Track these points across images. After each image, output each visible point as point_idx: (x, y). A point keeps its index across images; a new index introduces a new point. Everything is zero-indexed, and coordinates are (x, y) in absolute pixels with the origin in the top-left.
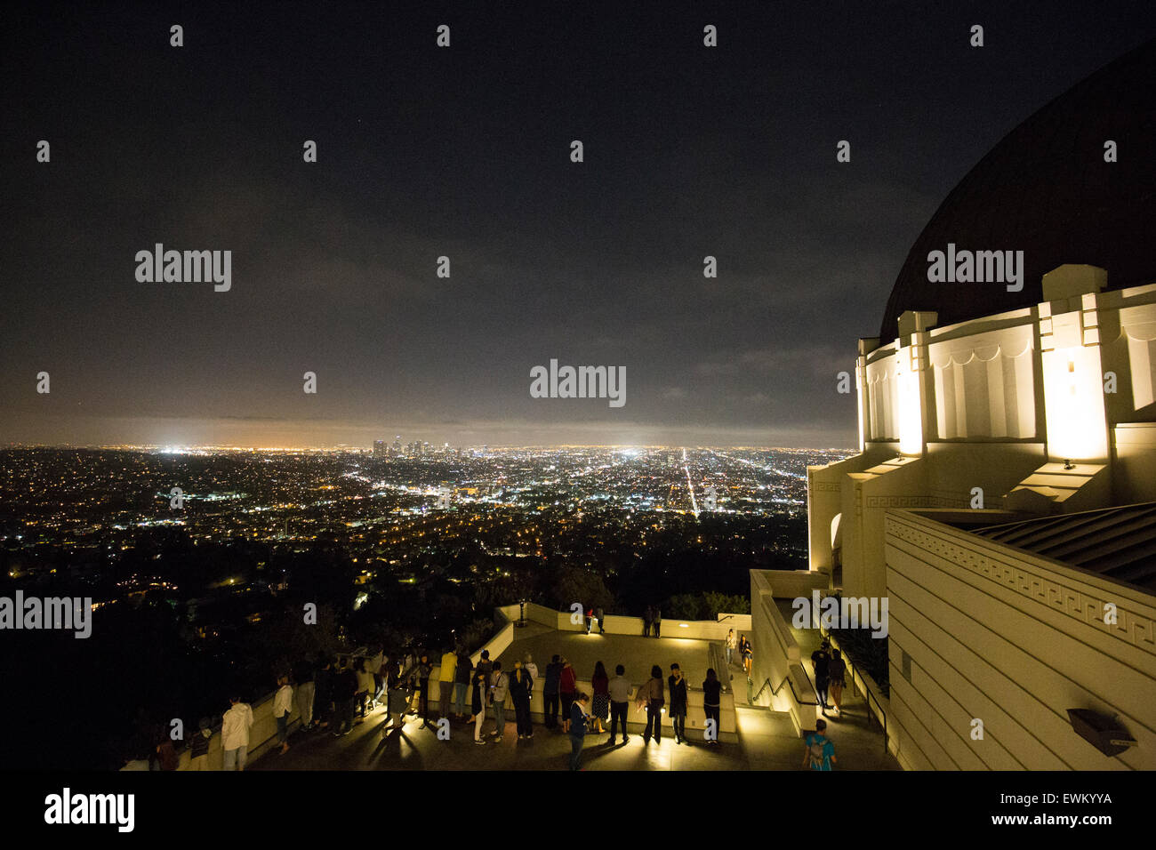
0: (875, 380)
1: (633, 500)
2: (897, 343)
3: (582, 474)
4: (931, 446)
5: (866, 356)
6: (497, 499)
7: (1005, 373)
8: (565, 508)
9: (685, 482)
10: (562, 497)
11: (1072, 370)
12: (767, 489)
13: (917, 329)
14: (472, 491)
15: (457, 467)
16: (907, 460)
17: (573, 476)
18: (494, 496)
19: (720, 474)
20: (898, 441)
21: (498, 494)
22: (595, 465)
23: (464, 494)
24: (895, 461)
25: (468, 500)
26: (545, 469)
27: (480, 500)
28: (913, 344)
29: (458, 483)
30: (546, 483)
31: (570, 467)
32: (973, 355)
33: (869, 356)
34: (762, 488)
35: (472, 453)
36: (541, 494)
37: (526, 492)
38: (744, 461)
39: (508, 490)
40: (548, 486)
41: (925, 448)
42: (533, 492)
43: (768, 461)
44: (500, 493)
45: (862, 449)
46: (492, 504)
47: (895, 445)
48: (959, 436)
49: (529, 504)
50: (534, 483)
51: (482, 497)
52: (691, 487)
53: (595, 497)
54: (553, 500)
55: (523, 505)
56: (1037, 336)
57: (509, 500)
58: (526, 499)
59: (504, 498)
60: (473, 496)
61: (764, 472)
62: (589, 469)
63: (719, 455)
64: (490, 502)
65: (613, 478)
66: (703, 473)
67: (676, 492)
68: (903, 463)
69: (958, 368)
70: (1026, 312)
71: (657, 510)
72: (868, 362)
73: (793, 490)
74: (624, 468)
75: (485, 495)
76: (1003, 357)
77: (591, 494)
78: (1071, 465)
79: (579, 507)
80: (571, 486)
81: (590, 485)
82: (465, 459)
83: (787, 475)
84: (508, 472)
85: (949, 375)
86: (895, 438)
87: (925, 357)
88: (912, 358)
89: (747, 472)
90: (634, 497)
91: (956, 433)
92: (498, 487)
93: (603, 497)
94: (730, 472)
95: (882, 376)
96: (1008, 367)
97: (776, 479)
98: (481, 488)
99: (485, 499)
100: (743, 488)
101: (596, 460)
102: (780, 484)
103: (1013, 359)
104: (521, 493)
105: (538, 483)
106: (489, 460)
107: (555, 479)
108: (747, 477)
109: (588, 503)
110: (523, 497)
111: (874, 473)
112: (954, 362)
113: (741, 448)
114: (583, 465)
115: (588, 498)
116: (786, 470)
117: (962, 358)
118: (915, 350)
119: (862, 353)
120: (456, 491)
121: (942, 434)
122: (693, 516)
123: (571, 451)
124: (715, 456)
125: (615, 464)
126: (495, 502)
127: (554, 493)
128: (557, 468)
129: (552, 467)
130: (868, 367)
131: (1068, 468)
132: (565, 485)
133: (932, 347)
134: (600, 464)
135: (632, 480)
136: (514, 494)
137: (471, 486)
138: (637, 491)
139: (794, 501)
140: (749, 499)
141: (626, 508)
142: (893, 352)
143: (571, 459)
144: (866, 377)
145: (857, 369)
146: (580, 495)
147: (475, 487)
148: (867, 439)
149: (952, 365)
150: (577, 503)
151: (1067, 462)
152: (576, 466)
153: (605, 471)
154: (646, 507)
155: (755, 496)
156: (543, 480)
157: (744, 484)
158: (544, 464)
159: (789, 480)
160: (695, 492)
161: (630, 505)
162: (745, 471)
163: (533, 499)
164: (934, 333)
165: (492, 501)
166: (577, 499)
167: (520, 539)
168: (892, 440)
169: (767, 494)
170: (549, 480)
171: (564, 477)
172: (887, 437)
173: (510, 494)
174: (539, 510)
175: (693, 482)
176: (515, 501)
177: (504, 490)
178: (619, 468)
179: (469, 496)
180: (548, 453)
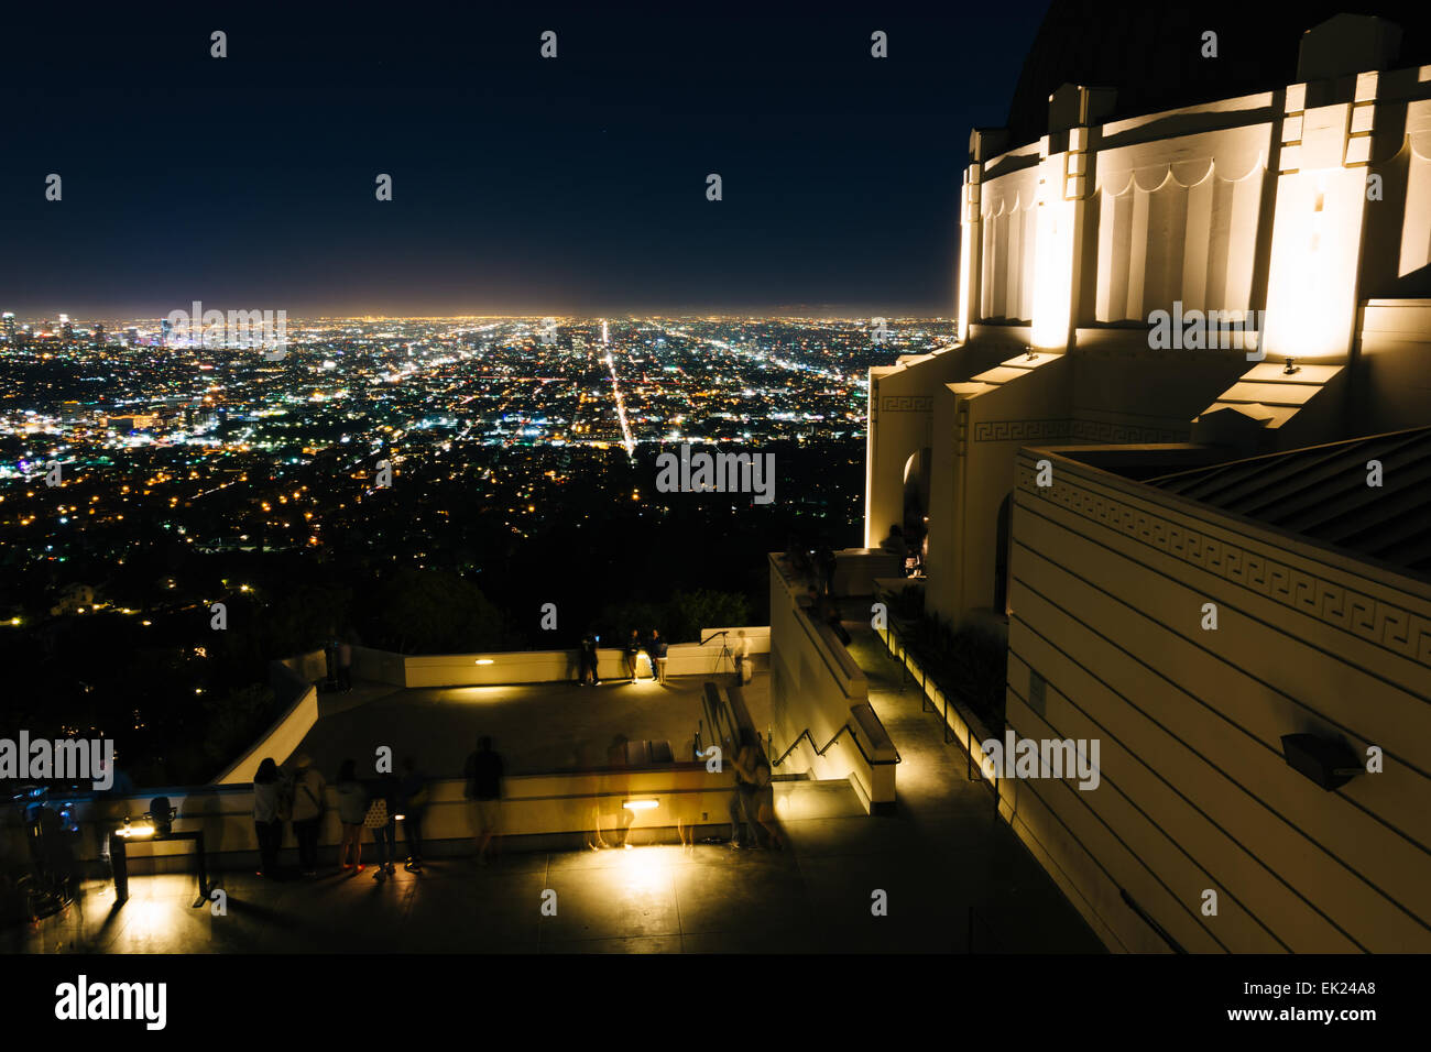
0: (996, 211)
1: (505, 426)
2: (1042, 146)
3: (395, 379)
4: (1083, 335)
5: (982, 164)
6: (207, 435)
7: (1215, 209)
8: (366, 447)
9: (606, 387)
10: (353, 427)
11: (1319, 208)
12: (759, 395)
13: (1082, 121)
14: (142, 421)
15: (98, 367)
16: (1043, 359)
17: (376, 381)
18: (199, 429)
19: (674, 370)
20: (1028, 324)
21: (208, 424)
22: (423, 358)
23: (126, 429)
24: (1021, 360)
25: (135, 442)
26: (311, 369)
27: (166, 438)
28: (1071, 149)
29: (107, 407)
30: (318, 397)
31: (367, 362)
32: (1170, 173)
33: (989, 165)
34: (749, 393)
35: (132, 336)
36: (307, 421)
37: (272, 419)
38: (717, 343)
39: (230, 416)
40: (323, 404)
41: (1072, 337)
42: (290, 418)
43: (762, 342)
44: (213, 423)
45: (962, 336)
46: (198, 448)
47: (1022, 332)
48: (1128, 317)
49: (282, 443)
50: (290, 399)
51: (169, 433)
52: (618, 396)
53: (426, 424)
54: (335, 433)
55: (269, 445)
56: (1277, 144)
57: (235, 438)
58: (275, 434)
59: (222, 432)
60: (149, 431)
61: (754, 364)
62: (410, 368)
63: (672, 332)
64: (190, 443)
65: (462, 383)
66: (642, 368)
67: (589, 407)
68: (1035, 363)
69: (1141, 195)
70: (1264, 100)
71: (554, 444)
72: (985, 177)
73: (805, 396)
74: (484, 362)
75: (176, 428)
76: (1216, 180)
77: (419, 417)
78: (1294, 367)
79: (395, 445)
80: (374, 403)
81: (416, 399)
82: (114, 350)
83: (795, 367)
84: (224, 376)
85: (1125, 209)
86: (1024, 319)
87: (1089, 174)
88: (1067, 175)
89: (724, 364)
90: (507, 419)
91: (1125, 314)
92: (206, 411)
93: (444, 421)
94: (690, 364)
95: (1009, 206)
96: (1221, 196)
97: (778, 378)
98: (166, 414)
99: (179, 437)
100: (717, 396)
101: (424, 347)
102: (782, 386)
103: (1231, 186)
104: (263, 421)
105: (300, 400)
106: (179, 352)
107: (336, 388)
108: (724, 374)
109: (412, 437)
110: (268, 429)
111: (987, 383)
112: (1136, 186)
113: (712, 319)
114: (396, 358)
115: (411, 426)
116: (793, 360)
117: (1150, 178)
118: (1074, 159)
119: (977, 158)
120: (104, 420)
121: (1102, 314)
122: (624, 452)
123: (369, 329)
124: (663, 334)
125: (464, 355)
126: (203, 442)
127: (337, 420)
128: (339, 365)
129: (329, 365)
130: (985, 186)
131: (1290, 372)
132: (359, 402)
133: (1104, 157)
134: (432, 356)
135: (501, 387)
136: (247, 424)
137: (141, 409)
138: (512, 410)
139: (806, 415)
140: (727, 416)
141: (493, 442)
142: (1034, 160)
143: (369, 347)
144: (979, 203)
145: (964, 188)
146: (397, 422)
147: (149, 413)
148: (974, 318)
149: (1131, 192)
150: (387, 437)
151: (1289, 362)
152: (383, 360)
153: (443, 370)
154: (531, 439)
155: (736, 410)
156: (310, 392)
157: (717, 387)
158: (311, 359)
159: (797, 378)
160: (628, 404)
161: (499, 436)
162: (720, 362)
163: (291, 434)
164: (1109, 130)
165: (196, 442)
166: (388, 429)
167: (268, 516)
168: (1017, 323)
169: (758, 406)
170: (326, 392)
171: (359, 386)
172: (1010, 315)
173: (238, 424)
174: (308, 456)
175: (623, 386)
176: (250, 439)
177: (222, 417)
178: (475, 364)
179: (138, 431)
180: (318, 334)
